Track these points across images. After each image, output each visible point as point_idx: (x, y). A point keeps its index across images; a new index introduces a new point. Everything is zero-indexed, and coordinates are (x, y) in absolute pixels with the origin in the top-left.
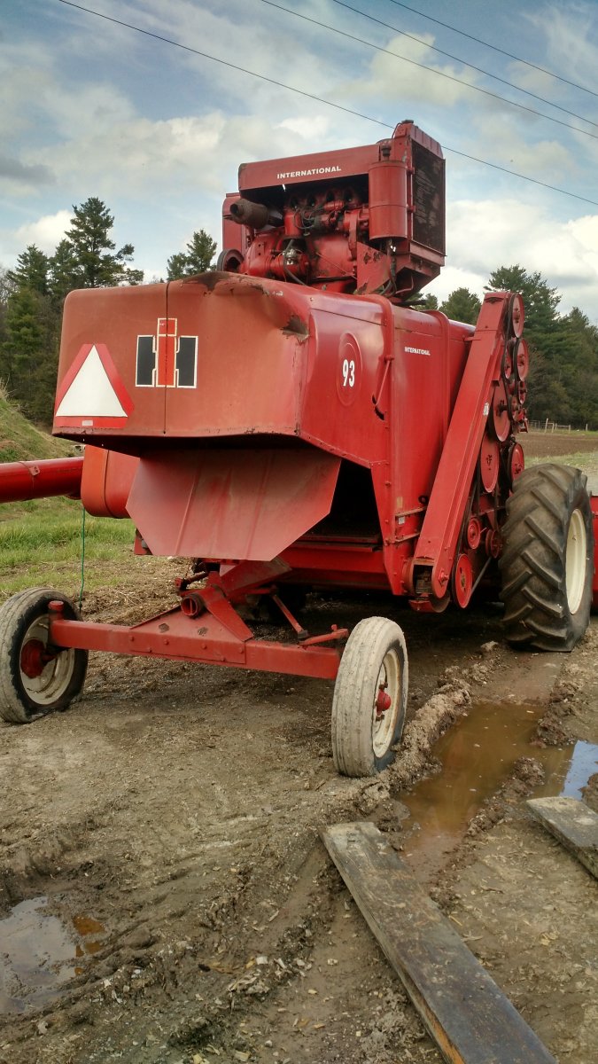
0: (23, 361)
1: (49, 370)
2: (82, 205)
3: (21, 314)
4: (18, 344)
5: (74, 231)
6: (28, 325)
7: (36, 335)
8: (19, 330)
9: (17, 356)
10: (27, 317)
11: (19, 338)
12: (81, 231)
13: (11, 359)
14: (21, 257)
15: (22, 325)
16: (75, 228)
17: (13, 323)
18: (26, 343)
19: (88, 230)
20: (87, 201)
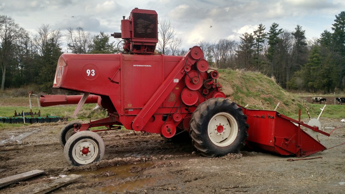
0: (314, 69)
1: (322, 72)
2: (339, 15)
3: (314, 54)
4: (312, 64)
5: (335, 24)
6: (316, 57)
7: (318, 60)
8: (313, 59)
9: (312, 68)
10: (316, 54)
11: (313, 61)
12: (338, 23)
13: (310, 69)
14: (321, 34)
15: (314, 57)
16: (336, 22)
17: (311, 57)
18: (315, 63)
19: (340, 23)
20: (341, 13)
